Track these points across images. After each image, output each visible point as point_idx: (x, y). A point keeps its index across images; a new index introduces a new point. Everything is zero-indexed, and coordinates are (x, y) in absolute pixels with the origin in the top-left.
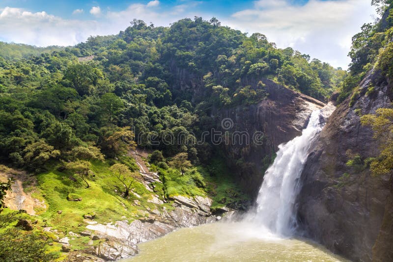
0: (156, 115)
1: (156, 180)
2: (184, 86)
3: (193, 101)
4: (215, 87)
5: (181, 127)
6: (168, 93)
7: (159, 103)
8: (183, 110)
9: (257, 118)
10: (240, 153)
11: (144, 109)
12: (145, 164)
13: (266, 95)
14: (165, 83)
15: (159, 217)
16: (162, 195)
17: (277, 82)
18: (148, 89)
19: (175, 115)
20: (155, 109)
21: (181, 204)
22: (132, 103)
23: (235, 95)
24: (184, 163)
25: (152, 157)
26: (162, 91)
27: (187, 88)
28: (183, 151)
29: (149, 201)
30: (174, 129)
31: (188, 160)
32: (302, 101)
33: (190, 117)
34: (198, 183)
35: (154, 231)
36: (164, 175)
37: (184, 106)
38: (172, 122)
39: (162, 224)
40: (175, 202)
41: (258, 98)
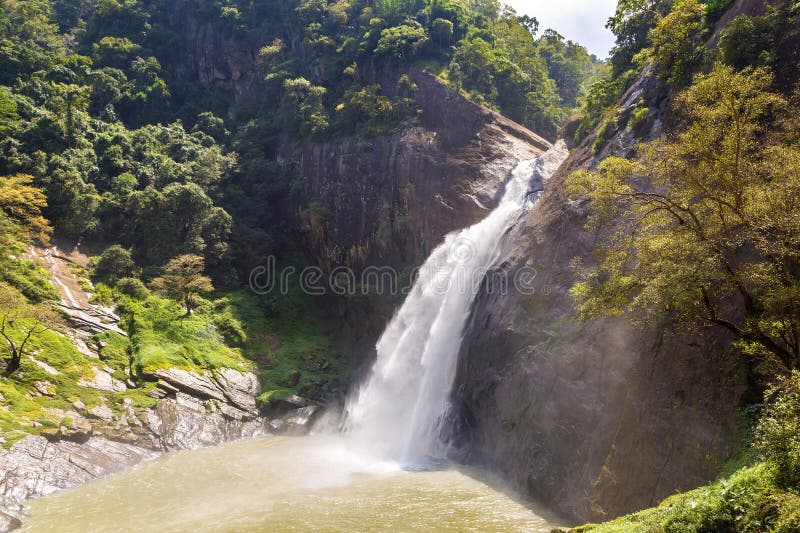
0: (118, 148)
1: (108, 326)
2: (207, 70)
3: (231, 115)
4: (289, 81)
5: (190, 186)
6: (159, 89)
7: (132, 114)
8: (200, 137)
9: (391, 171)
10: (344, 259)
11: (84, 129)
12: (80, 283)
13: (416, 114)
14: (153, 60)
15: (109, 424)
16: (123, 367)
17: (446, 82)
18: (99, 72)
19: (176, 152)
20: (119, 129)
21: (173, 390)
22: (48, 107)
23: (340, 106)
24: (193, 283)
25: (102, 263)
26: (143, 80)
27: (217, 79)
28: (195, 251)
29: (82, 383)
30: (168, 189)
31: (204, 274)
32: (497, 134)
33: (217, 159)
34: (229, 337)
35: (84, 464)
36: (132, 313)
37: (205, 127)
38: (166, 169)
39: (112, 443)
40: (159, 386)
41: (394, 120)
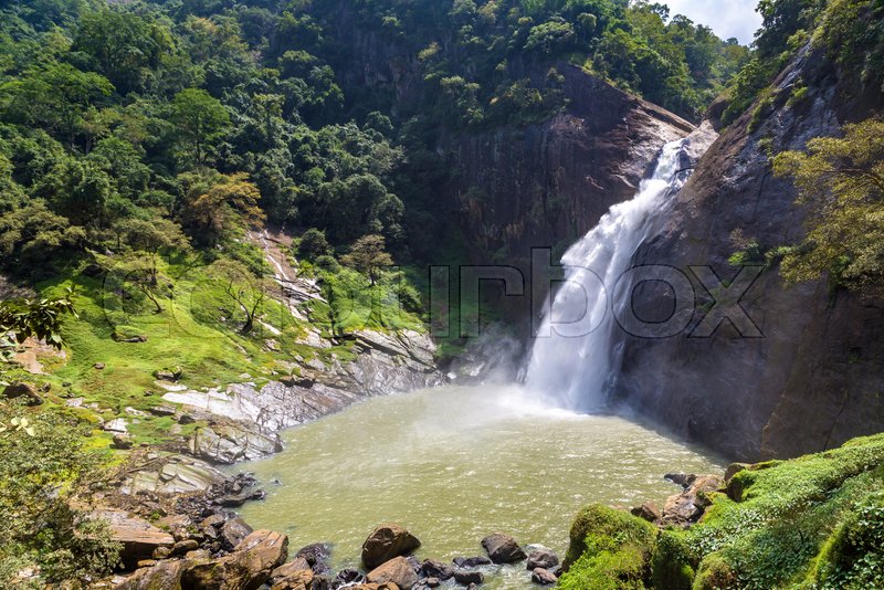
0: (307, 146)
2: (372, 75)
3: (394, 114)
4: (446, 80)
5: (367, 176)
6: (334, 93)
7: (314, 116)
8: (371, 133)
9: (543, 156)
10: (501, 235)
11: (279, 132)
12: (288, 260)
13: (564, 103)
14: (327, 68)
15: (324, 374)
16: (327, 329)
17: (591, 72)
18: (286, 82)
19: (352, 147)
20: (303, 131)
21: (368, 347)
22: (249, 115)
23: (494, 100)
24: (377, 259)
25: (302, 243)
26: (321, 86)
27: (380, 82)
28: (373, 232)
29: (298, 341)
30: (351, 180)
31: (384, 251)
32: (643, 118)
33: (387, 153)
34: (407, 304)
35: (314, 404)
36: (330, 285)
37: (375, 124)
38: (347, 163)
39: (331, 389)
40: (357, 344)
41: (543, 110)
